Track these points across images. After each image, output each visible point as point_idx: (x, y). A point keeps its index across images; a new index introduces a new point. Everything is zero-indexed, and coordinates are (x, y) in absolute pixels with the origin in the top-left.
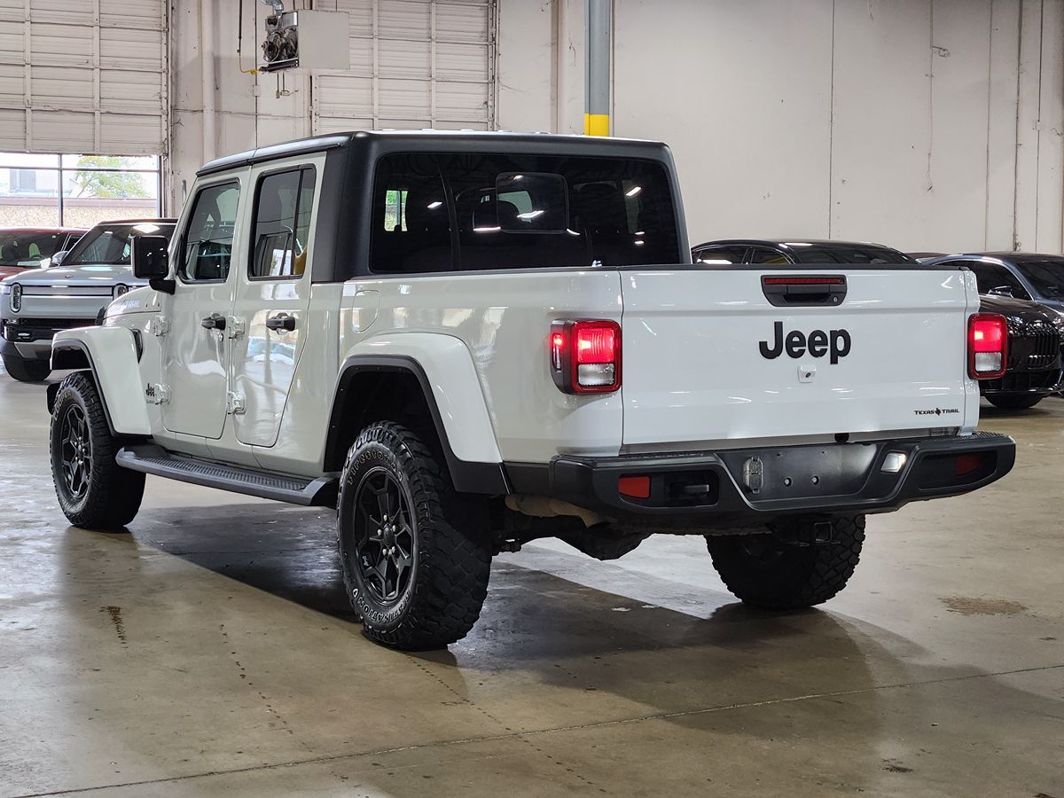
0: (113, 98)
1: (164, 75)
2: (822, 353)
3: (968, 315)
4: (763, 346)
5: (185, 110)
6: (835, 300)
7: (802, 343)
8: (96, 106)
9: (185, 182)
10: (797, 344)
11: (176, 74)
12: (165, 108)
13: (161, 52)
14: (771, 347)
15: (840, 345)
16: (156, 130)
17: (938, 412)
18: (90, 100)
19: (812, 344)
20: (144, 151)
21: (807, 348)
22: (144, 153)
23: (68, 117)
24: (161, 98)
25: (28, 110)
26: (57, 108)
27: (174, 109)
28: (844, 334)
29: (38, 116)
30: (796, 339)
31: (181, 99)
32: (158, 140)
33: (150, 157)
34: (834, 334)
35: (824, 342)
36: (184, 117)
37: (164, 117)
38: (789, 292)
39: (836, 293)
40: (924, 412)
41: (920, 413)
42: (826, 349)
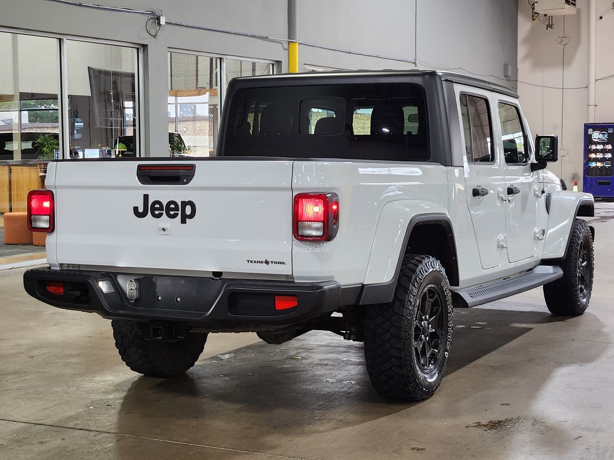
2: (175, 216)
3: (295, 193)
4: (136, 209)
6: (185, 180)
7: (161, 208)
10: (157, 209)
14: (141, 210)
15: (188, 210)
17: (267, 262)
19: (168, 209)
21: (164, 212)
28: (191, 204)
30: (157, 206)
34: (184, 204)
35: (177, 209)
38: (150, 175)
39: (185, 177)
40: (255, 262)
41: (251, 262)
42: (178, 213)
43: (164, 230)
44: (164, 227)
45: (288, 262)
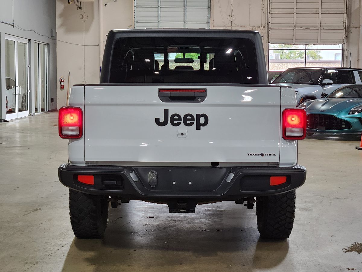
0: (325, 24)
1: (345, 14)
2: (191, 124)
3: (282, 109)
4: (157, 121)
5: (353, 27)
6: (199, 100)
7: (179, 119)
8: (319, 27)
9: (351, 53)
10: (176, 120)
11: (350, 14)
12: (345, 27)
13: (344, 6)
14: (162, 120)
15: (202, 120)
16: (342, 35)
17: (262, 155)
18: (317, 25)
19: (185, 120)
20: (336, 42)
21: (182, 122)
22: (336, 43)
23: (309, 31)
24: (343, 23)
25: (294, 29)
26: (305, 28)
27: (349, 27)
28: (204, 116)
29: (298, 31)
30: (176, 118)
31: (351, 23)
32: (342, 38)
33: (338, 44)
36: (353, 30)
37: (344, 30)
38: (171, 95)
39: (199, 97)
40: (254, 155)
41: (251, 155)
42: (194, 123)
43: (182, 134)
44: (182, 133)
45: (277, 154)
